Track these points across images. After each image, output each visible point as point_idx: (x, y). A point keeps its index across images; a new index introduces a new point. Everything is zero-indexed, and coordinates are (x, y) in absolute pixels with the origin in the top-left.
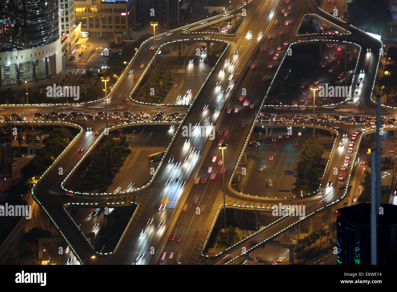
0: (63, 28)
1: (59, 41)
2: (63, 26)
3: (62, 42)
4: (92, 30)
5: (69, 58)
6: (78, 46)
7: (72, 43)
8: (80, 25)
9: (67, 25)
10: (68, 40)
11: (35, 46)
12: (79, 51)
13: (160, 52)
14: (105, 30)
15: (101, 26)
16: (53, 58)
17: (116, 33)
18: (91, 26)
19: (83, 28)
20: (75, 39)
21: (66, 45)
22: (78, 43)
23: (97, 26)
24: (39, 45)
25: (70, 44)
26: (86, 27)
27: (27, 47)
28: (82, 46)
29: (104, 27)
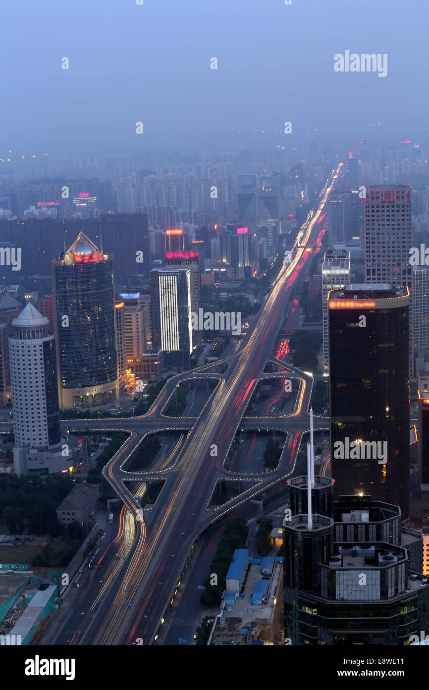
0: (120, 372)
1: (117, 380)
2: (120, 371)
3: (119, 381)
4: (137, 373)
5: (124, 390)
6: (129, 383)
7: (125, 381)
8: (130, 370)
9: (122, 370)
10: (123, 380)
11: (104, 383)
12: (130, 386)
13: (179, 386)
14: (145, 373)
15: (143, 370)
16: (114, 390)
17: (152, 374)
18: (137, 371)
19: (132, 372)
20: (127, 379)
21: (122, 383)
22: (129, 381)
23: (141, 371)
24: (106, 383)
25: (124, 382)
26: (133, 371)
27: (98, 384)
28: (132, 383)
29: (145, 371)
